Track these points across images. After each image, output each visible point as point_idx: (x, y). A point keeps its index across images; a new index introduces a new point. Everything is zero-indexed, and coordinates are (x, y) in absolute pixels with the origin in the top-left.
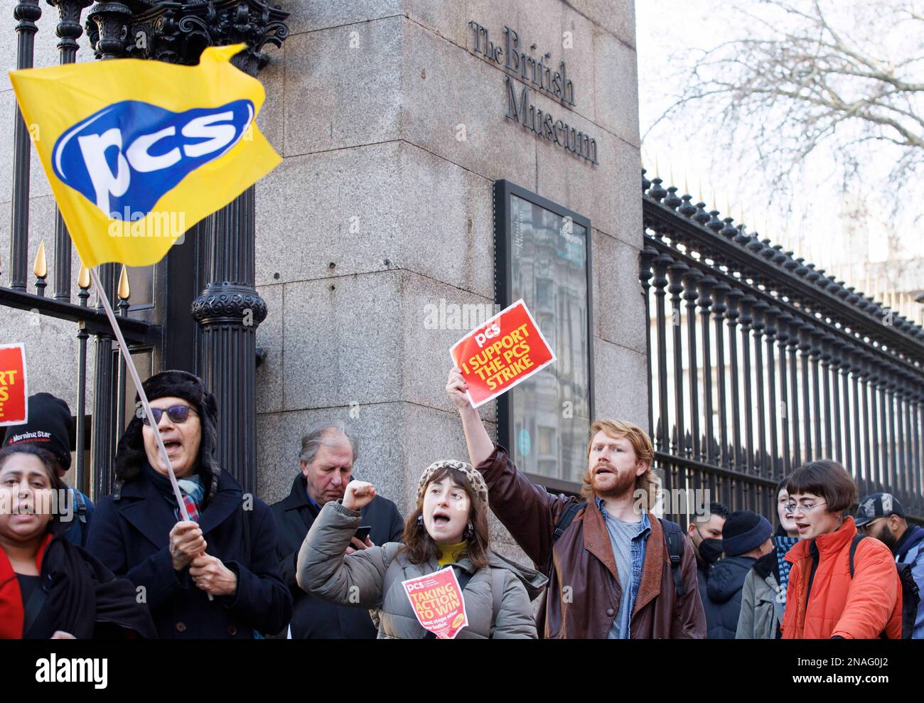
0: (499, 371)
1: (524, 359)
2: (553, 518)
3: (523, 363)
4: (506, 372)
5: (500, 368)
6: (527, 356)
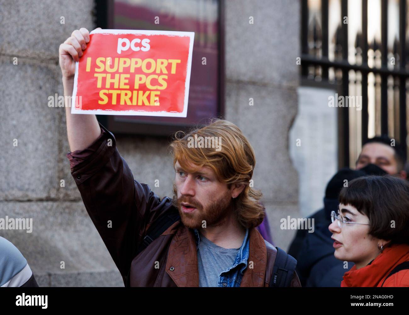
0: (119, 89)
1: (153, 93)
3: (149, 98)
4: (126, 95)
5: (122, 86)
6: (158, 93)
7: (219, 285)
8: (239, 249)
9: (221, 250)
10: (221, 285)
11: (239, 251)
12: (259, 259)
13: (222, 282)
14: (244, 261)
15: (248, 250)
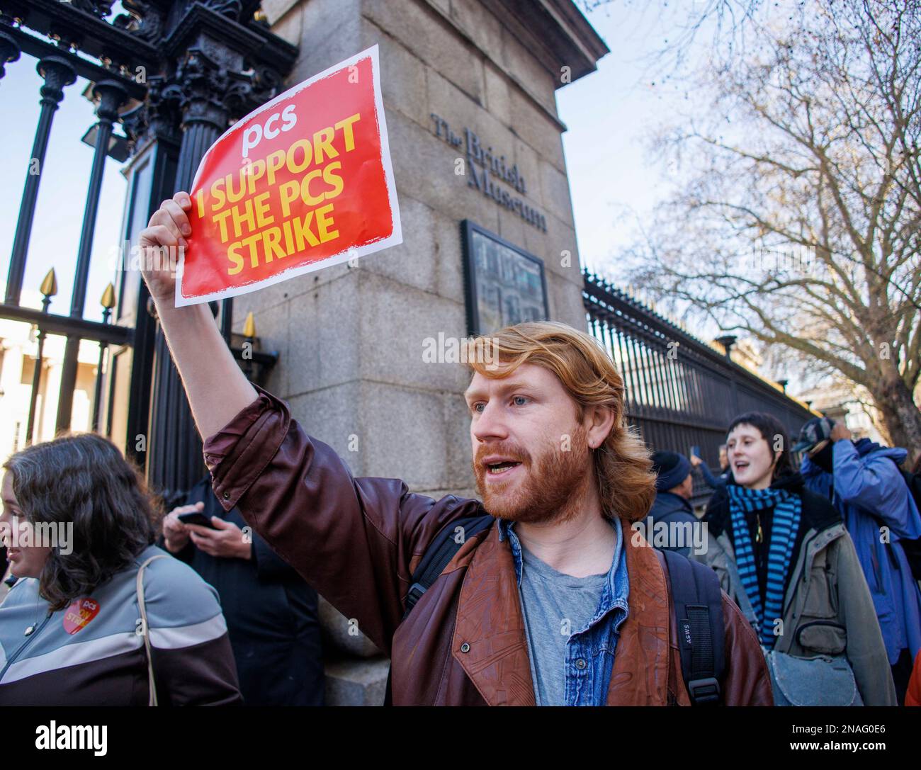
0: (258, 230)
1: (320, 214)
2: (408, 561)
4: (272, 237)
7: (568, 665)
8: (605, 575)
9: (570, 582)
10: (573, 665)
11: (606, 578)
12: (651, 595)
13: (573, 657)
14: (620, 603)
15: (624, 574)
